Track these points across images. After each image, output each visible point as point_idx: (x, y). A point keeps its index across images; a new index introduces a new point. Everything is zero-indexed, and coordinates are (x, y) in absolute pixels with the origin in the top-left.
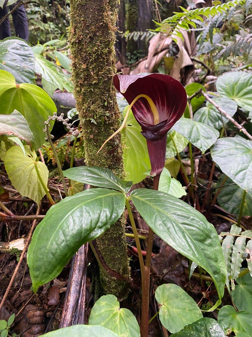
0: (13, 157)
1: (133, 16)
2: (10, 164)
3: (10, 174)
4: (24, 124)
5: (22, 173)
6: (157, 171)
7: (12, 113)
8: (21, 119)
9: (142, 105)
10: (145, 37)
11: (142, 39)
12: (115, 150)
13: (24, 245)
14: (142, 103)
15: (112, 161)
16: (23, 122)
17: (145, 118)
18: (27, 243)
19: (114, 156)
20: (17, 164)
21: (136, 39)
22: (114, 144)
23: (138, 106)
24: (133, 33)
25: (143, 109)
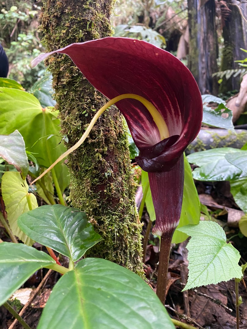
0: (9, 186)
1: (228, 56)
2: (7, 193)
3: (7, 205)
4: (20, 146)
5: (18, 206)
6: (162, 227)
7: (12, 134)
8: (19, 140)
9: (142, 115)
10: (239, 75)
11: (235, 76)
12: (105, 184)
13: (29, 298)
14: (141, 112)
15: (99, 202)
16: (20, 144)
17: (148, 135)
18: (33, 295)
19: (103, 193)
20: (13, 194)
21: (228, 77)
22: (104, 175)
23: (135, 117)
24: (225, 72)
25: (143, 121)
